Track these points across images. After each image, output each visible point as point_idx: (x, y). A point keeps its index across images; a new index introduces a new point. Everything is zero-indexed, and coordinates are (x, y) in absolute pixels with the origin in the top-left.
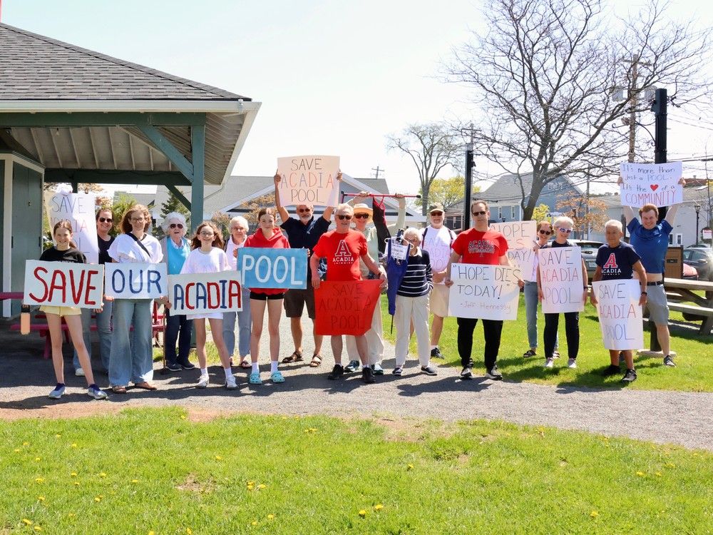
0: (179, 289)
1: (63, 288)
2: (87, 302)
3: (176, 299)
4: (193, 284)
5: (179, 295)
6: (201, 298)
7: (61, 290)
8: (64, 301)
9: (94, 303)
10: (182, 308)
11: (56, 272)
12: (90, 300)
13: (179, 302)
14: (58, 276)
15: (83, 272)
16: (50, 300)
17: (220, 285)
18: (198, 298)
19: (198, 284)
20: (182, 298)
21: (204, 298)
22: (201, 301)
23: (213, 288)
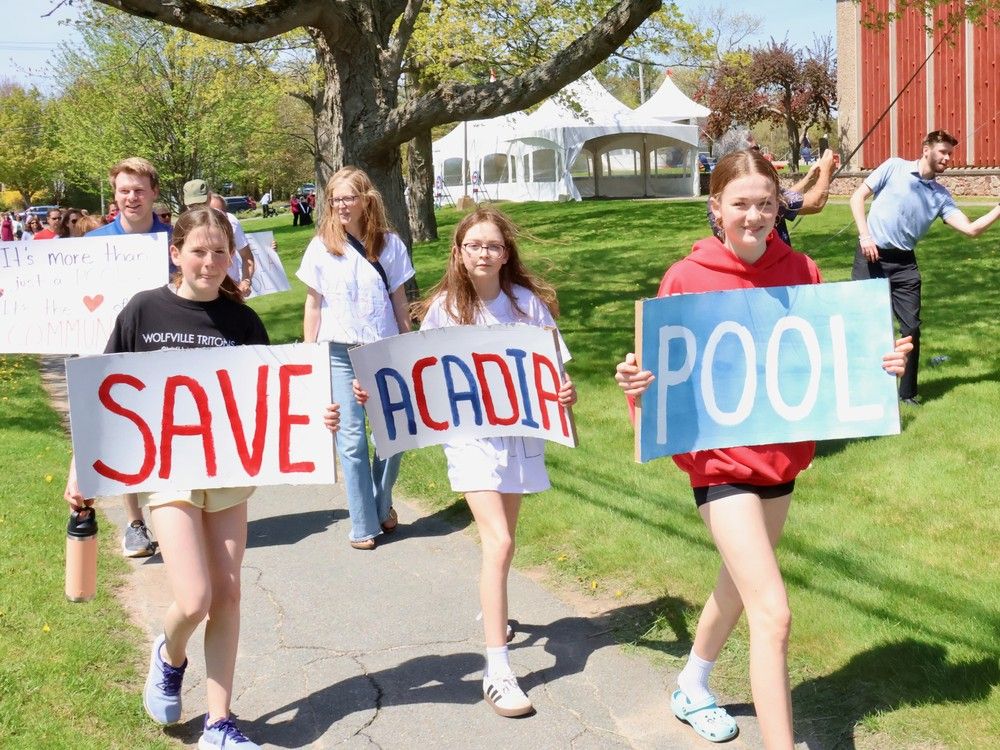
0: (390, 380)
1: (204, 430)
2: (285, 465)
3: (389, 409)
4: (431, 361)
5: (396, 396)
6: (463, 397)
7: (199, 439)
8: (211, 469)
9: (308, 467)
10: (413, 429)
11: (173, 383)
12: (295, 457)
13: (400, 417)
14: (183, 394)
15: (263, 372)
16: (165, 472)
17: (511, 362)
18: (455, 398)
19: (447, 360)
20: (406, 404)
21: (472, 397)
22: (465, 407)
23: (492, 370)
